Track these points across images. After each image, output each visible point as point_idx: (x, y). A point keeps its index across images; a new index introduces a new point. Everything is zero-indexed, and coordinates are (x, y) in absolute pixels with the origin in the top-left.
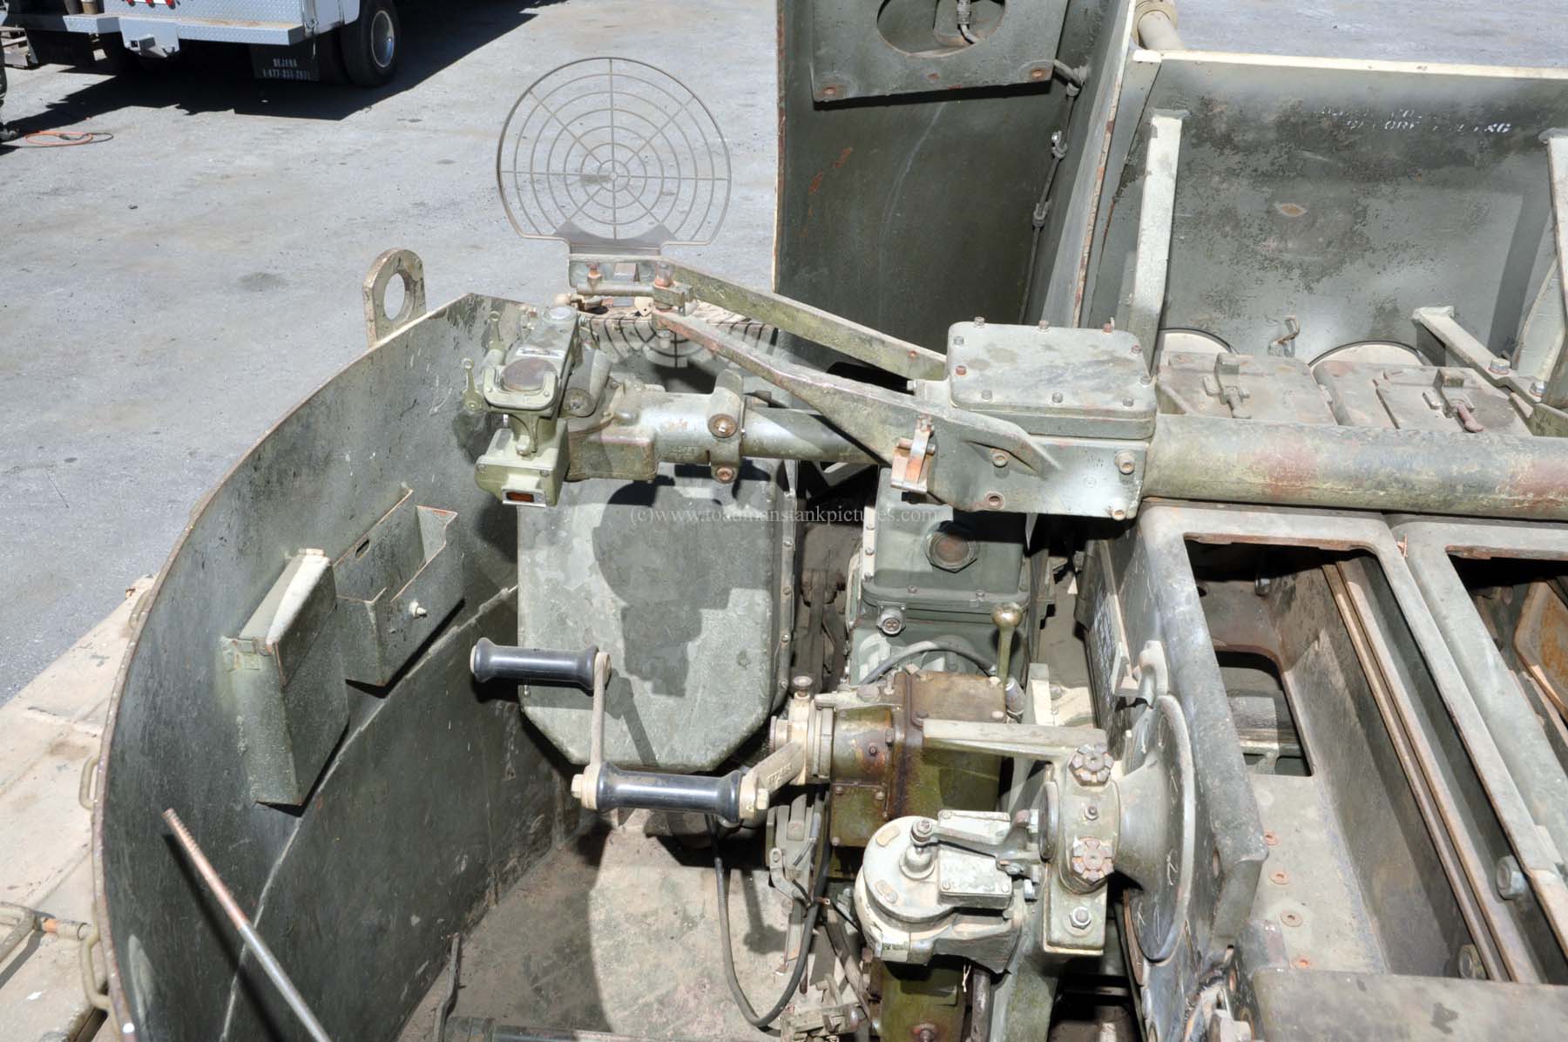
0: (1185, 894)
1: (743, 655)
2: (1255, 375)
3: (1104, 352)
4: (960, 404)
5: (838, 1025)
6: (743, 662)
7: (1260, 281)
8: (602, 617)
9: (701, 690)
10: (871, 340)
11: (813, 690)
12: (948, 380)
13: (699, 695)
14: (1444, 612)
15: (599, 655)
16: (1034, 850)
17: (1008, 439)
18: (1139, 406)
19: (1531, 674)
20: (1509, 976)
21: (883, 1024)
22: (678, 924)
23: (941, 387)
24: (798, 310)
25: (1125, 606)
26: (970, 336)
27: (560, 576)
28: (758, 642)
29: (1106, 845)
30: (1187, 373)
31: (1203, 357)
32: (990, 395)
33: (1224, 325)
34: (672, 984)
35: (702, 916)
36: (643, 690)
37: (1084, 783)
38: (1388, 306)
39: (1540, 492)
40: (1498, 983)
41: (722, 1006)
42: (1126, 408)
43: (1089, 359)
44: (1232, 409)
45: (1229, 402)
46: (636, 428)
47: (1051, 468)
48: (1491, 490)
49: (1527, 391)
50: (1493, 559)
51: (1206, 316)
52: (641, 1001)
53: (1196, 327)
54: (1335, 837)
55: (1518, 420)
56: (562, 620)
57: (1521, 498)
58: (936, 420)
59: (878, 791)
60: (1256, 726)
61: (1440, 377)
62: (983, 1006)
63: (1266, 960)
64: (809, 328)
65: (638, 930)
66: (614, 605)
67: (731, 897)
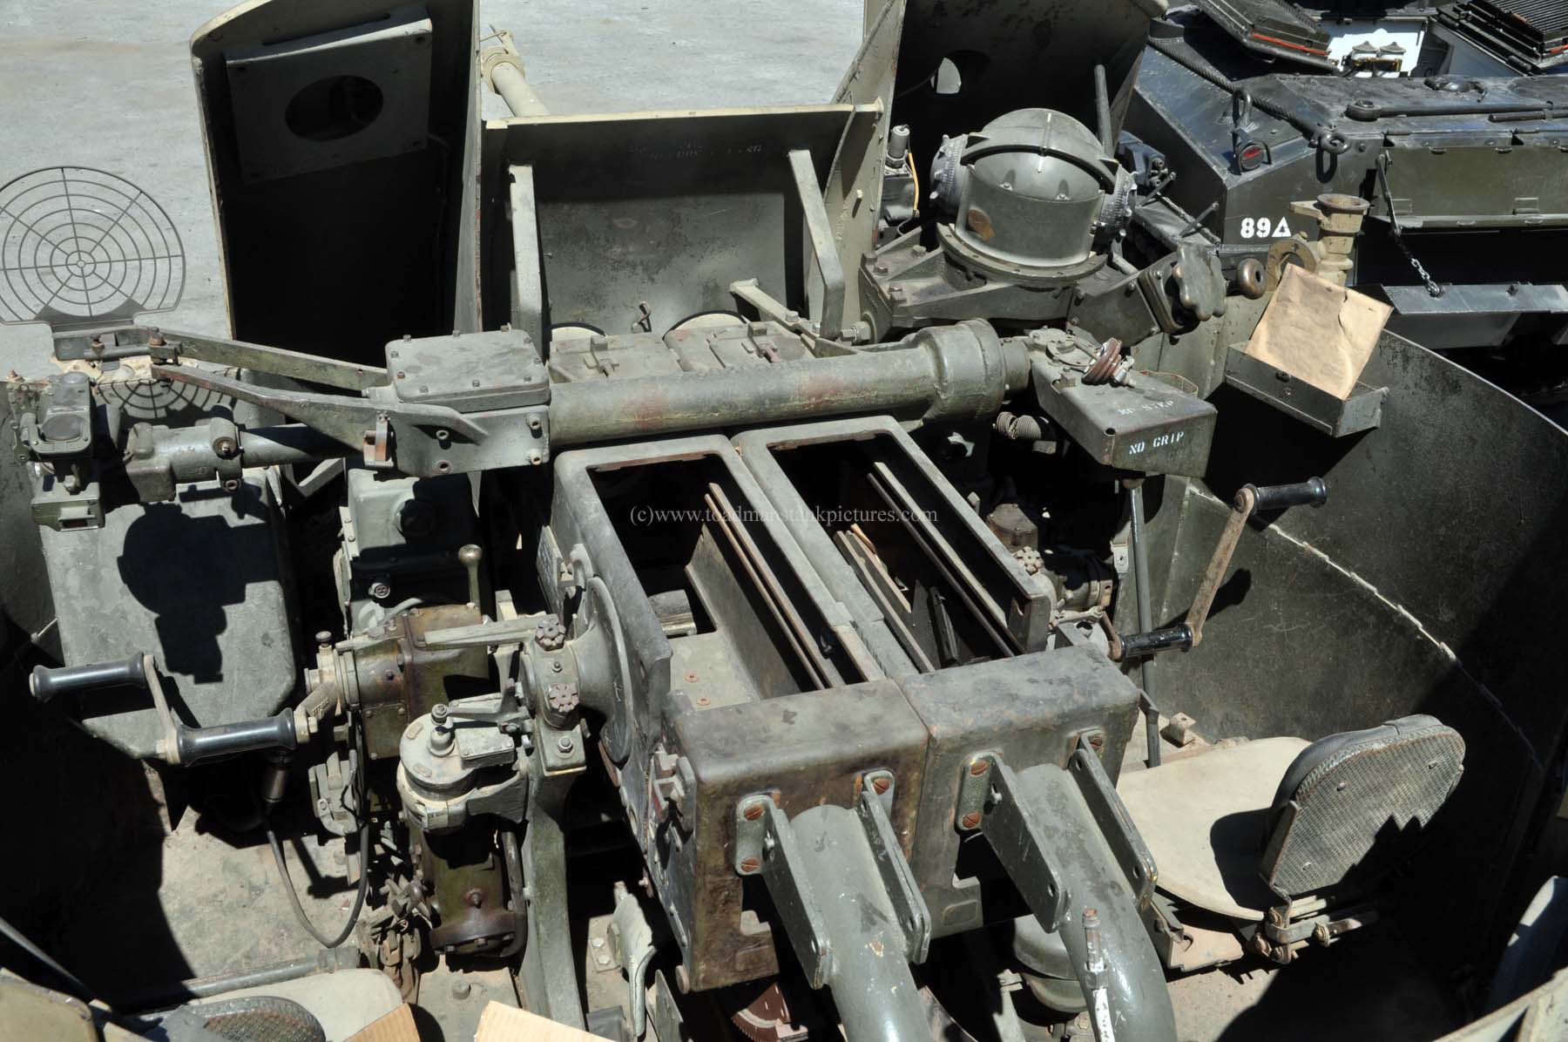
0: (630, 703)
1: (266, 636)
2: (621, 349)
3: (504, 347)
4: (405, 400)
5: (406, 905)
6: (268, 642)
7: (615, 279)
8: (139, 630)
9: (236, 672)
10: (324, 366)
11: (332, 642)
12: (392, 385)
13: (236, 677)
14: (770, 487)
15: (146, 658)
16: (523, 711)
17: (446, 418)
18: (536, 380)
19: (853, 531)
20: (827, 685)
21: (440, 903)
22: (246, 894)
23: (388, 391)
24: (261, 352)
25: (556, 532)
26: (402, 350)
27: (93, 603)
28: (276, 623)
29: (572, 688)
30: (571, 354)
31: (581, 341)
32: (427, 390)
33: (595, 317)
34: (253, 942)
35: (267, 883)
36: (185, 683)
37: (548, 648)
38: (711, 285)
39: (819, 396)
40: (823, 691)
41: (302, 945)
42: (527, 383)
43: (494, 352)
44: (607, 375)
45: (604, 371)
46: (154, 460)
47: (482, 435)
48: (787, 400)
49: (811, 331)
50: (799, 447)
51: (580, 312)
52: (229, 961)
53: (574, 320)
54: (737, 667)
55: (808, 352)
56: (103, 639)
57: (807, 402)
58: (390, 413)
59: (400, 707)
60: (676, 613)
61: (750, 329)
62: (513, 857)
63: (680, 712)
64: (273, 365)
65: (211, 908)
66: (147, 619)
67: (287, 862)
